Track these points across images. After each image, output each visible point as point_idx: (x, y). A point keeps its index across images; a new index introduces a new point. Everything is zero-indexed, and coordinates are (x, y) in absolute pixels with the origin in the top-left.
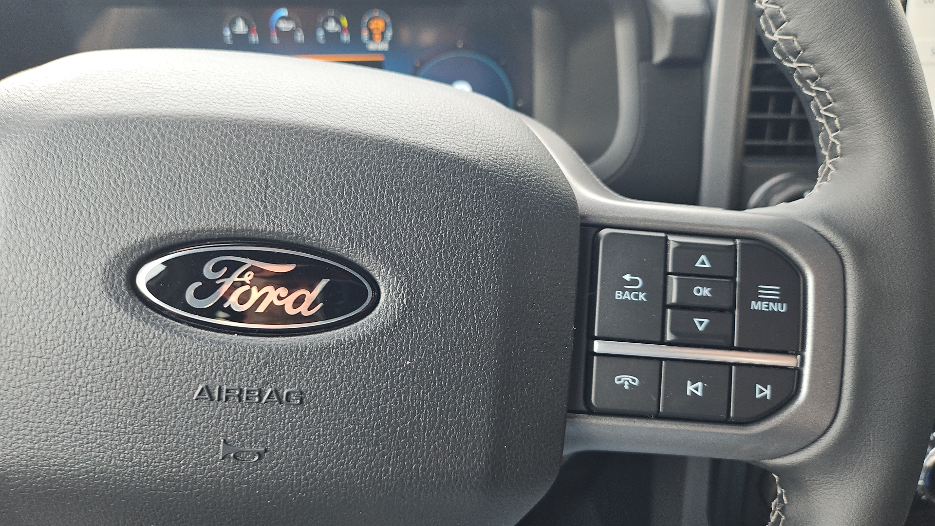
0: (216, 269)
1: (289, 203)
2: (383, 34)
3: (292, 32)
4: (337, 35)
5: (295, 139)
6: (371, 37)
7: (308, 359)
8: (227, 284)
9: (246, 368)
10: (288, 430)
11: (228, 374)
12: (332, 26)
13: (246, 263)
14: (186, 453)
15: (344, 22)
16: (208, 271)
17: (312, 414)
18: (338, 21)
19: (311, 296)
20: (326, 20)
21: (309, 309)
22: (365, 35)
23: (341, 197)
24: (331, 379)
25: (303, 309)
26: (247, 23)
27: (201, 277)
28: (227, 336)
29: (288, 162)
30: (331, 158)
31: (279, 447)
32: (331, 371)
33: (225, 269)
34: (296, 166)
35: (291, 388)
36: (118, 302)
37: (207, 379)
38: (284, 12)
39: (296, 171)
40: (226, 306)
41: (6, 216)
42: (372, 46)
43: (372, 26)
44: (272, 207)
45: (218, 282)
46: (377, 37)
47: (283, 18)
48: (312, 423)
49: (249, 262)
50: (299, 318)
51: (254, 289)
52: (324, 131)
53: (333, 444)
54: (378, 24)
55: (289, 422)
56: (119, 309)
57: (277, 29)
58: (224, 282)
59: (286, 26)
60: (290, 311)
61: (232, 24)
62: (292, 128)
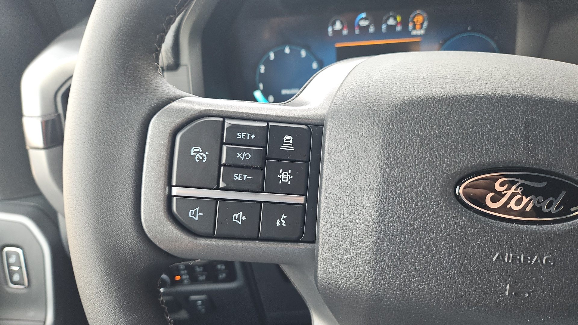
0: (502, 185)
1: (542, 146)
2: (422, 24)
3: (367, 27)
4: (394, 27)
5: (541, 107)
6: (414, 28)
7: (558, 239)
8: (509, 193)
9: (523, 243)
10: (545, 280)
11: (512, 247)
12: (391, 22)
13: (519, 182)
14: (487, 291)
15: (399, 19)
16: (497, 187)
17: (559, 271)
18: (395, 19)
19: (557, 201)
20: (388, 19)
21: (556, 209)
22: (411, 26)
23: (571, 141)
24: (570, 251)
25: (553, 209)
26: (342, 23)
27: (494, 190)
28: (510, 225)
29: (539, 121)
30: (563, 118)
31: (539, 290)
32: (571, 246)
33: (506, 186)
34: (544, 124)
35: (548, 256)
36: (450, 204)
37: (501, 249)
38: (363, 15)
39: (544, 126)
40: (508, 206)
41: (384, 155)
42: (414, 33)
43: (415, 20)
44: (533, 148)
45: (503, 193)
46: (418, 26)
47: (362, 19)
48: (559, 276)
49: (521, 181)
50: (550, 214)
51: (524, 197)
52: (556, 102)
53: (570, 289)
54: (419, 19)
55: (546, 275)
56: (452, 208)
57: (359, 25)
58: (507, 193)
59: (364, 23)
60: (545, 210)
61: (334, 24)
62: (537, 100)
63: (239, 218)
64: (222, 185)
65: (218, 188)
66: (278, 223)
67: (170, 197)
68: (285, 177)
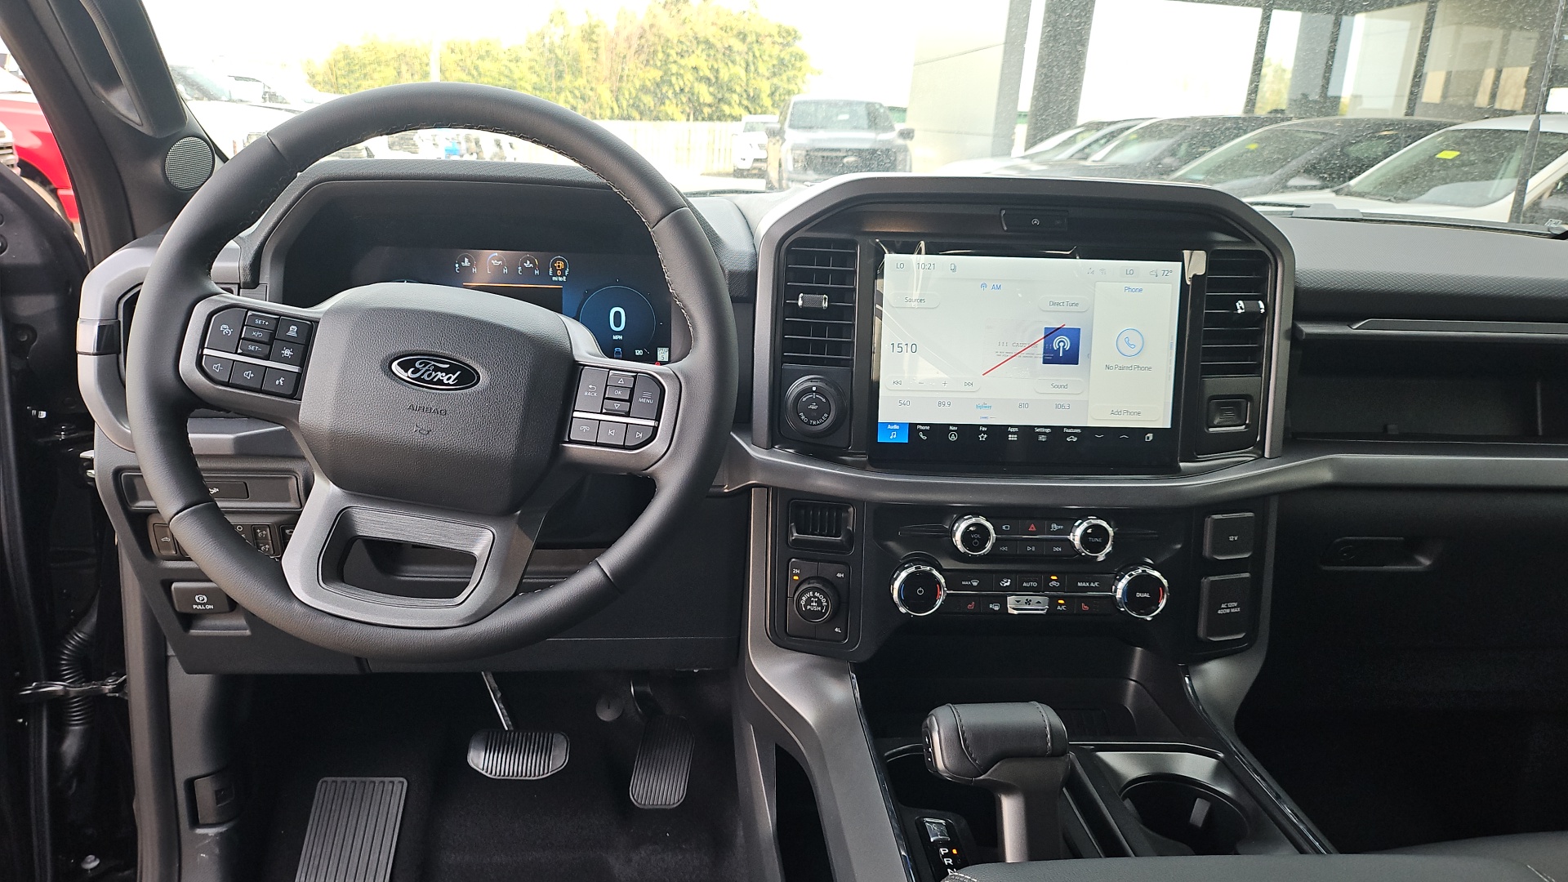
0: (420, 364)
2: (563, 271)
6: (555, 272)
7: (450, 399)
8: (424, 369)
10: (439, 424)
11: (421, 402)
13: (431, 363)
14: (403, 429)
16: (417, 365)
18: (532, 261)
19: (453, 377)
20: (525, 260)
21: (452, 382)
24: (458, 407)
25: (450, 382)
26: (470, 260)
27: (414, 366)
31: (436, 430)
33: (424, 365)
38: (495, 253)
40: (423, 377)
42: (555, 278)
43: (556, 265)
44: (446, 346)
45: (420, 369)
46: (559, 272)
47: (495, 257)
48: (449, 422)
49: (433, 363)
50: (448, 385)
51: (434, 373)
54: (560, 264)
55: (440, 421)
57: (491, 264)
59: (497, 262)
60: (446, 382)
61: (462, 259)
63: (248, 375)
64: (239, 351)
65: (236, 353)
66: (277, 382)
67: (202, 355)
68: (287, 353)
